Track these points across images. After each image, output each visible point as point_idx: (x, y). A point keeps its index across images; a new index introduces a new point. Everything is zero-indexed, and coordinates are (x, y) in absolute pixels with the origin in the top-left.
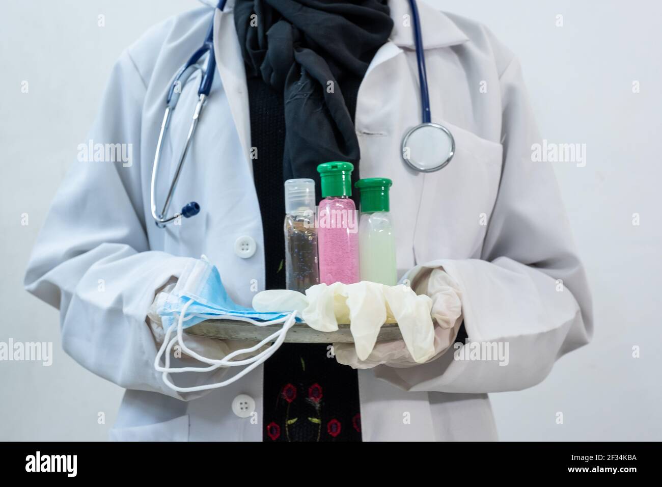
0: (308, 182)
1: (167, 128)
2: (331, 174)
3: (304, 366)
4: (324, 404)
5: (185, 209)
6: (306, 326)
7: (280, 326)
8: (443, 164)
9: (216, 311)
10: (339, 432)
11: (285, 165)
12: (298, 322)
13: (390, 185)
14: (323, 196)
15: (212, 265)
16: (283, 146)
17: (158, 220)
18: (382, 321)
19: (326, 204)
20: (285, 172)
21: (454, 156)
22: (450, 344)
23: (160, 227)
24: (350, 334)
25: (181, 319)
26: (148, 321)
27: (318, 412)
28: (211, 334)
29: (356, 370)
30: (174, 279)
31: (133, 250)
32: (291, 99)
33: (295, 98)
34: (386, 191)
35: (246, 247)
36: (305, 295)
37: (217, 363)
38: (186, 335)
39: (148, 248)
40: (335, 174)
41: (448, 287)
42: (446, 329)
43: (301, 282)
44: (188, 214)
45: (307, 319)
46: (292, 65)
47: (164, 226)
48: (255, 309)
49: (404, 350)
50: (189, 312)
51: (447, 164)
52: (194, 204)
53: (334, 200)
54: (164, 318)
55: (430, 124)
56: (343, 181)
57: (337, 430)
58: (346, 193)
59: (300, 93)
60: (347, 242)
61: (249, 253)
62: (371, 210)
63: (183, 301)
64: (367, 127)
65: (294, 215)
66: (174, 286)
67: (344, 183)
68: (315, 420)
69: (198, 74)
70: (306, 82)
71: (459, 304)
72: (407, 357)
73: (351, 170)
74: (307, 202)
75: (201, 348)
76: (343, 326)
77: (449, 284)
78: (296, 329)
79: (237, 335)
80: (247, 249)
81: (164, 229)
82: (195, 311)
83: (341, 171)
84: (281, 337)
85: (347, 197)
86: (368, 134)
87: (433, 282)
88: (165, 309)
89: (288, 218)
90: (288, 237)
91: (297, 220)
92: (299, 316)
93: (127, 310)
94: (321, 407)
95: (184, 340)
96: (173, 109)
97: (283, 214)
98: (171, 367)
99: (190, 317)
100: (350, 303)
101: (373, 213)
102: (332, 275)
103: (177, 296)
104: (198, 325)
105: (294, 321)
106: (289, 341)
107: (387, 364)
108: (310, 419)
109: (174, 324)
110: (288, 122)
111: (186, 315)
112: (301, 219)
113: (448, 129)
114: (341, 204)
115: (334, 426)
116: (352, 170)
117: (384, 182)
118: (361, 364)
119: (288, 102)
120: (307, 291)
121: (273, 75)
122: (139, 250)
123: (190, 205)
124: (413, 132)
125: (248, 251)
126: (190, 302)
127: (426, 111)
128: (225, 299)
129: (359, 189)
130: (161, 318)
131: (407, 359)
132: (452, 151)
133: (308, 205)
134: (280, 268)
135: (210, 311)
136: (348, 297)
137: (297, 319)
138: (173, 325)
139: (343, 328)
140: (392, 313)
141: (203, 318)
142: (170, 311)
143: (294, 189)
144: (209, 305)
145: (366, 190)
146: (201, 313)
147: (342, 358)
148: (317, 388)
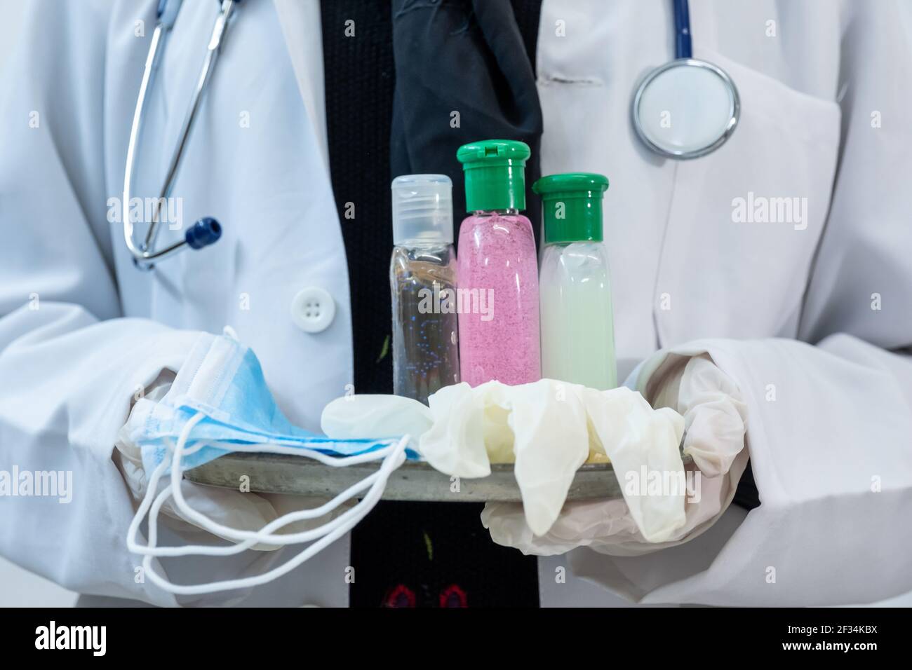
0: (440, 181)
1: (157, 69)
2: (487, 165)
3: (430, 550)
5: (193, 231)
6: (428, 467)
7: (375, 465)
8: (716, 142)
9: (250, 435)
11: (395, 144)
12: (412, 460)
13: (603, 187)
14: (469, 209)
15: (244, 347)
16: (390, 106)
17: (138, 253)
19: (473, 226)
20: (395, 158)
21: (739, 125)
22: (722, 507)
23: (140, 269)
24: (514, 484)
25: (179, 450)
26: (116, 457)
29: (533, 559)
30: (167, 375)
31: (90, 317)
32: (405, 8)
33: (413, 6)
34: (597, 200)
35: (314, 309)
36: (428, 405)
37: (249, 539)
38: (187, 484)
39: (119, 311)
40: (493, 164)
41: (720, 394)
42: (714, 476)
43: (423, 384)
44: (197, 242)
45: (429, 453)
47: (151, 267)
48: (326, 432)
49: (626, 518)
50: (194, 437)
51: (724, 142)
52: (209, 222)
53: (490, 218)
54: (145, 449)
55: (690, 62)
56: (509, 180)
58: (515, 205)
60: (516, 302)
61: (320, 321)
62: (565, 238)
63: (182, 416)
64: (561, 68)
65: (410, 247)
66: (169, 388)
67: (511, 183)
71: (740, 427)
72: (633, 532)
73: (524, 157)
74: (435, 223)
75: (221, 512)
76: (500, 467)
77: (722, 387)
78: (406, 472)
79: (291, 485)
80: (317, 315)
81: (152, 273)
82: (207, 436)
83: (505, 159)
84: (375, 488)
85: (517, 212)
86: (563, 82)
87: (689, 384)
88: (147, 432)
89: (398, 255)
90: (397, 293)
91: (416, 257)
92: (413, 447)
93: (76, 435)
95: (186, 495)
97: (389, 246)
98: (160, 544)
99: (196, 448)
100: (514, 422)
101: (569, 244)
102: (484, 368)
103: (173, 406)
104: (213, 464)
105: (403, 456)
106: (392, 496)
107: (595, 548)
109: (166, 462)
110: (400, 57)
111: (189, 444)
112: (423, 255)
113: (728, 72)
114: (504, 226)
116: (528, 157)
117: (593, 181)
118: (539, 546)
120: (431, 398)
122: (102, 317)
123: (201, 224)
124: (653, 79)
125: (319, 318)
126: (197, 418)
127: (683, 35)
128: (271, 414)
129: (541, 195)
130: (139, 449)
131: (631, 537)
132: (734, 116)
133: (438, 228)
134: (384, 353)
135: (236, 435)
136: (510, 411)
137: (410, 453)
138: (163, 462)
139: (500, 471)
140: (601, 442)
141: (222, 450)
142: (157, 435)
143: (410, 195)
144: (235, 424)
145: (555, 197)
146: (219, 441)
147: (501, 533)
148: (455, 593)
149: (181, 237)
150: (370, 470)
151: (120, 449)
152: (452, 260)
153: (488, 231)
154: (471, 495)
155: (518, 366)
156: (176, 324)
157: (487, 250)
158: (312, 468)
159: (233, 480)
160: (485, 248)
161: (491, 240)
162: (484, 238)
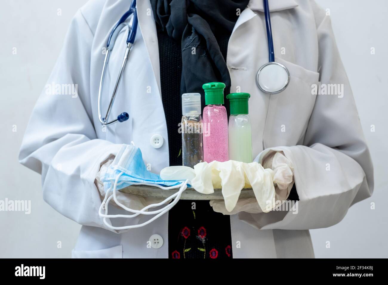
0: (197, 95)
2: (212, 90)
3: (195, 216)
4: (207, 239)
5: (120, 116)
6: (194, 190)
7: (178, 189)
8: (282, 89)
9: (138, 179)
10: (216, 257)
12: (189, 187)
13: (249, 97)
14: (206, 104)
17: (103, 122)
18: (242, 186)
19: (207, 109)
24: (222, 195)
25: (115, 184)
26: (96, 182)
27: (204, 244)
28: (135, 193)
31: (87, 138)
32: (186, 48)
33: (188, 47)
34: (246, 101)
35: (157, 141)
36: (194, 169)
37: (138, 212)
38: (119, 192)
39: (96, 137)
40: (214, 90)
41: (285, 164)
42: (283, 190)
44: (121, 120)
45: (194, 186)
46: (186, 25)
48: (162, 178)
50: (121, 180)
52: (125, 114)
53: (213, 107)
54: (105, 183)
55: (274, 63)
57: (215, 256)
58: (221, 102)
59: (191, 44)
61: (159, 145)
62: (237, 113)
63: (116, 173)
64: (234, 65)
65: (188, 116)
66: (113, 161)
68: (202, 250)
69: (126, 28)
70: (195, 37)
71: (291, 174)
73: (224, 87)
74: (196, 108)
77: (286, 162)
78: (187, 192)
79: (150, 195)
80: (158, 143)
82: (124, 180)
84: (178, 196)
85: (221, 105)
86: (234, 69)
88: (105, 178)
89: (184, 118)
91: (190, 119)
92: (189, 183)
93: (82, 176)
94: (206, 241)
96: (111, 50)
98: (109, 214)
99: (121, 183)
100: (221, 175)
101: (237, 115)
102: (211, 154)
103: (113, 169)
104: (127, 188)
105: (186, 186)
106: (182, 198)
108: (199, 249)
110: (184, 62)
111: (118, 182)
112: (192, 119)
115: (214, 253)
117: (245, 95)
119: (184, 50)
120: (195, 167)
121: (174, 31)
122: (91, 138)
124: (263, 68)
125: (158, 144)
126: (121, 174)
127: (272, 54)
129: (229, 100)
130: (103, 183)
133: (197, 110)
134: (179, 154)
135: (133, 179)
136: (220, 172)
137: (188, 185)
138: (110, 187)
139: (217, 191)
140: (249, 181)
141: (129, 184)
142: (109, 179)
143: (188, 100)
144: (133, 176)
145: (233, 100)
146: (128, 181)
147: (217, 208)
148: (203, 229)
149: (116, 118)
150: (176, 191)
151: (97, 179)
152: (201, 120)
153: (212, 111)
154: (207, 198)
155: (221, 154)
156: (114, 142)
157: (212, 117)
158: (157, 190)
159: (132, 192)
160: (212, 116)
161: (213, 115)
162: (211, 114)
